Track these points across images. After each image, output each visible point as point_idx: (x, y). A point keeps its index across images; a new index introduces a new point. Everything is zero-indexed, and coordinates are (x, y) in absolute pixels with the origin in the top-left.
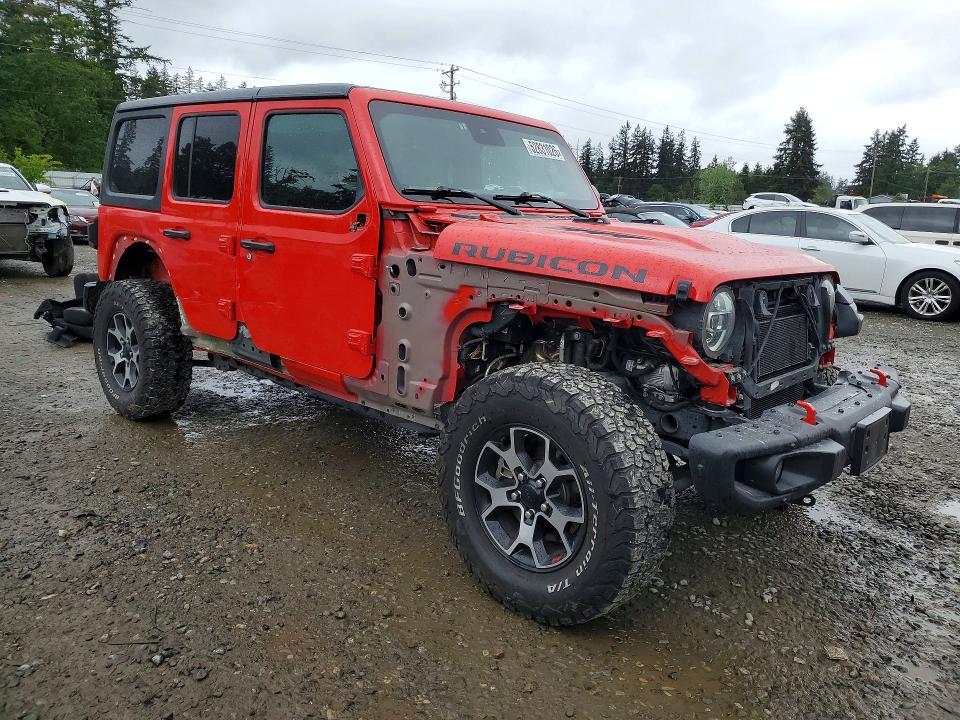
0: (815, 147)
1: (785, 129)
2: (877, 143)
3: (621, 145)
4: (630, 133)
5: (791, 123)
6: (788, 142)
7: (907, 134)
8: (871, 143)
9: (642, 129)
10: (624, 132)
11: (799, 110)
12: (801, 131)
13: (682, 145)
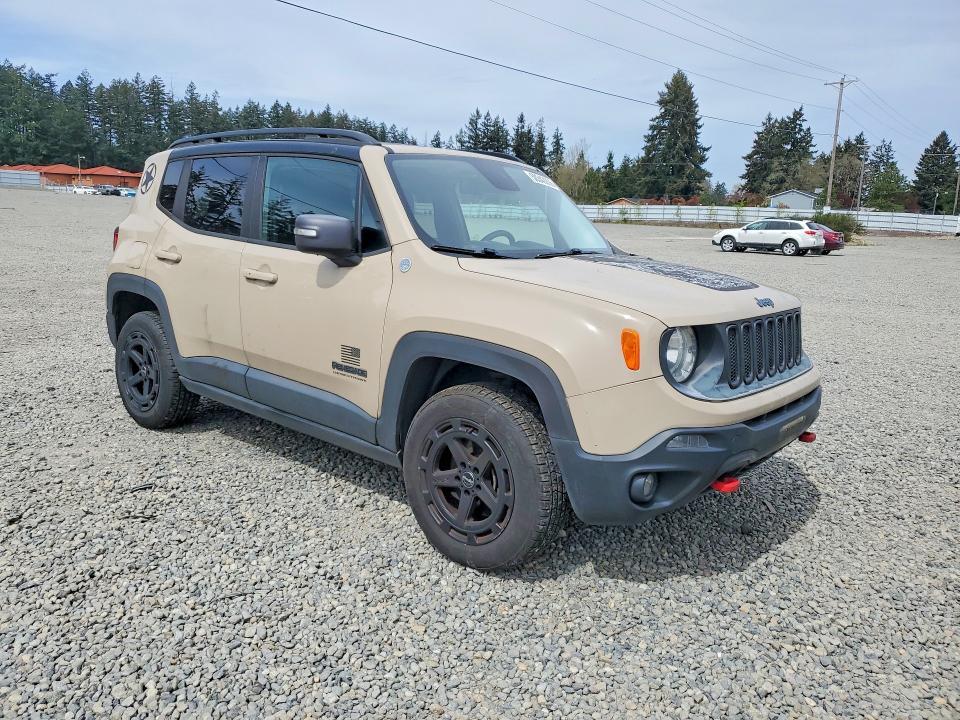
0: (700, 123)
1: (658, 98)
2: (768, 130)
3: (470, 137)
4: (480, 121)
5: (666, 90)
6: (663, 117)
7: (804, 117)
8: (761, 129)
9: (493, 117)
10: (473, 122)
11: (676, 72)
12: (679, 102)
13: (541, 138)
